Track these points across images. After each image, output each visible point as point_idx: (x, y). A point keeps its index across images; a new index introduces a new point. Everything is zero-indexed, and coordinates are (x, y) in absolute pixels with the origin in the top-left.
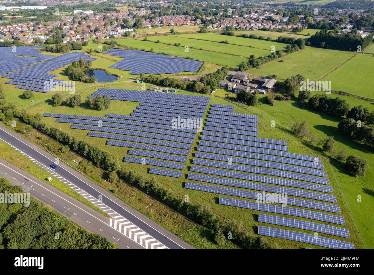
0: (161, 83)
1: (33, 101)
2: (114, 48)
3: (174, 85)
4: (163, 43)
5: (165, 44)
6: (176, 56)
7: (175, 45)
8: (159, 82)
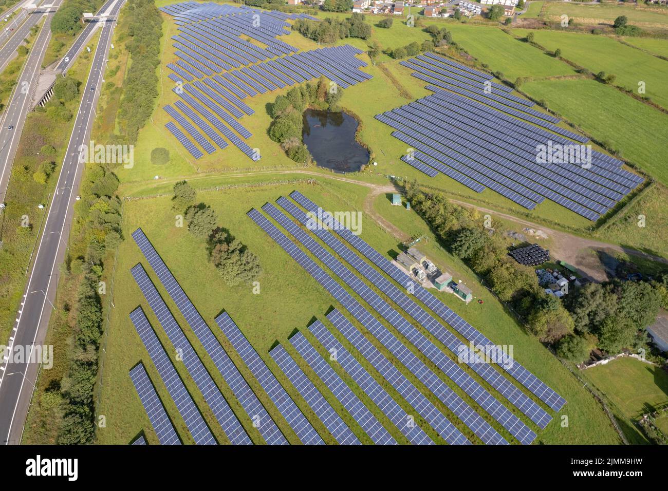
0: (450, 236)
1: (157, 177)
2: (437, 49)
3: (479, 269)
4: (567, 62)
5: (572, 64)
6: (571, 125)
7: (599, 78)
8: (446, 234)
